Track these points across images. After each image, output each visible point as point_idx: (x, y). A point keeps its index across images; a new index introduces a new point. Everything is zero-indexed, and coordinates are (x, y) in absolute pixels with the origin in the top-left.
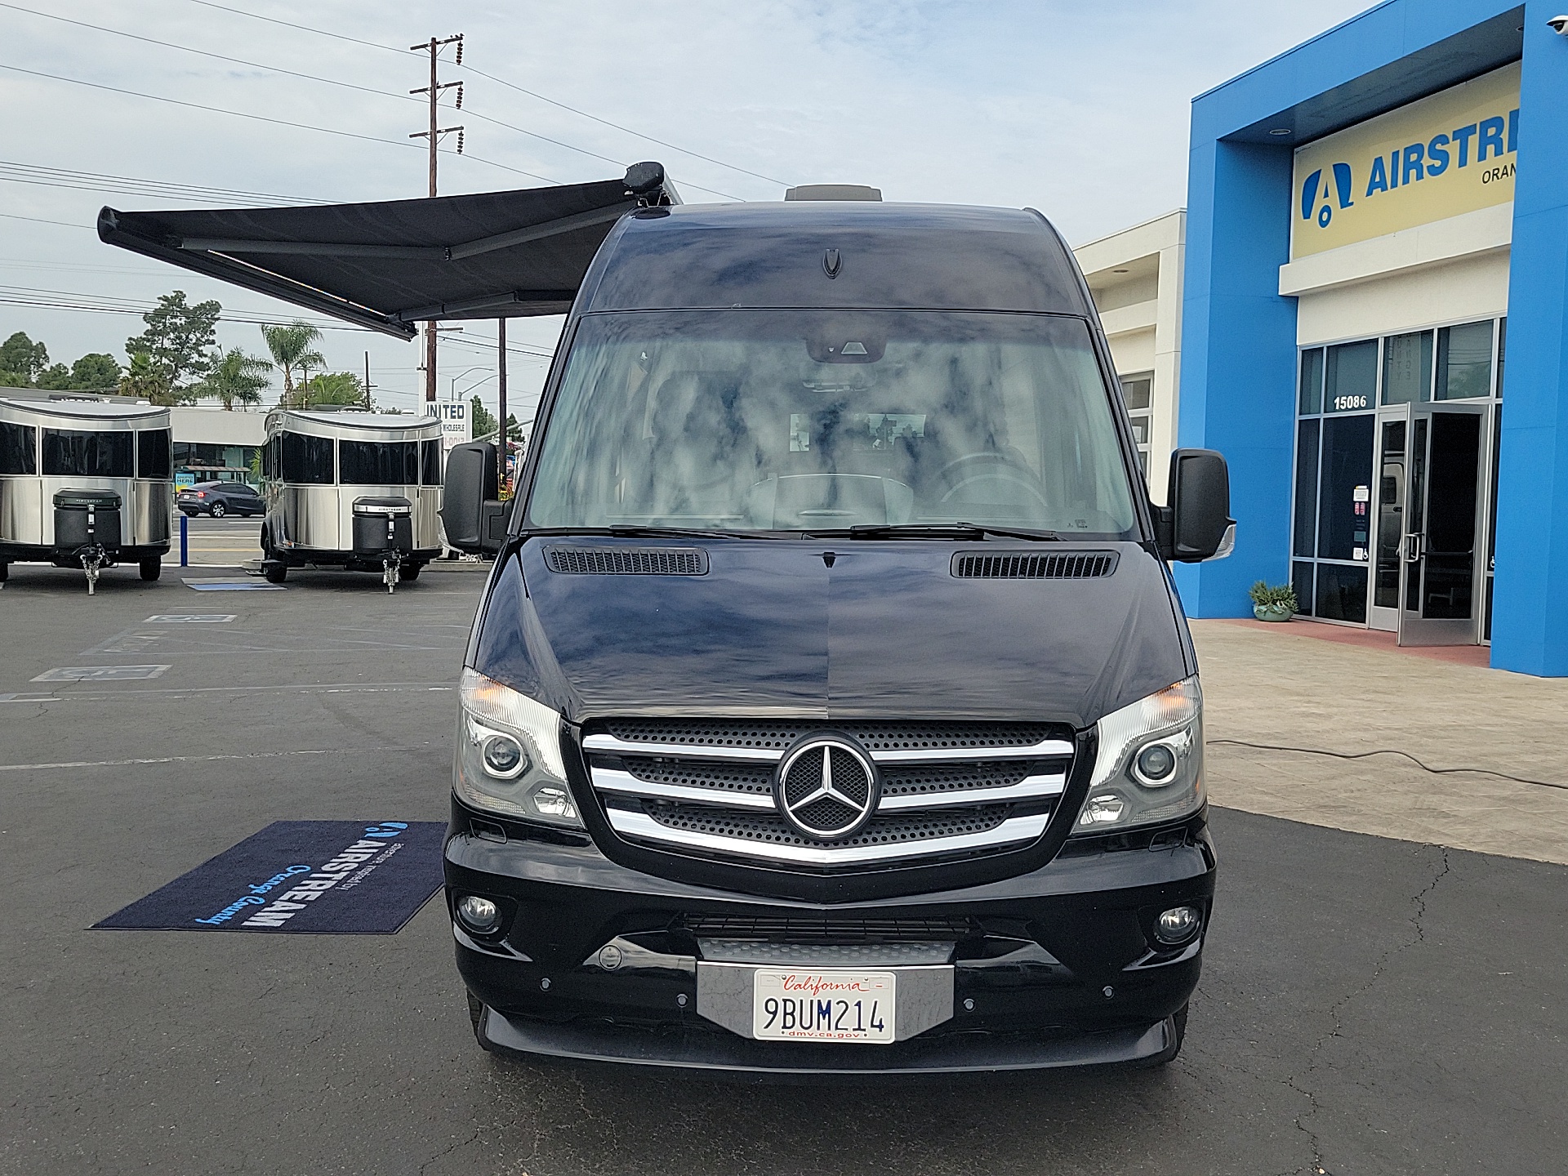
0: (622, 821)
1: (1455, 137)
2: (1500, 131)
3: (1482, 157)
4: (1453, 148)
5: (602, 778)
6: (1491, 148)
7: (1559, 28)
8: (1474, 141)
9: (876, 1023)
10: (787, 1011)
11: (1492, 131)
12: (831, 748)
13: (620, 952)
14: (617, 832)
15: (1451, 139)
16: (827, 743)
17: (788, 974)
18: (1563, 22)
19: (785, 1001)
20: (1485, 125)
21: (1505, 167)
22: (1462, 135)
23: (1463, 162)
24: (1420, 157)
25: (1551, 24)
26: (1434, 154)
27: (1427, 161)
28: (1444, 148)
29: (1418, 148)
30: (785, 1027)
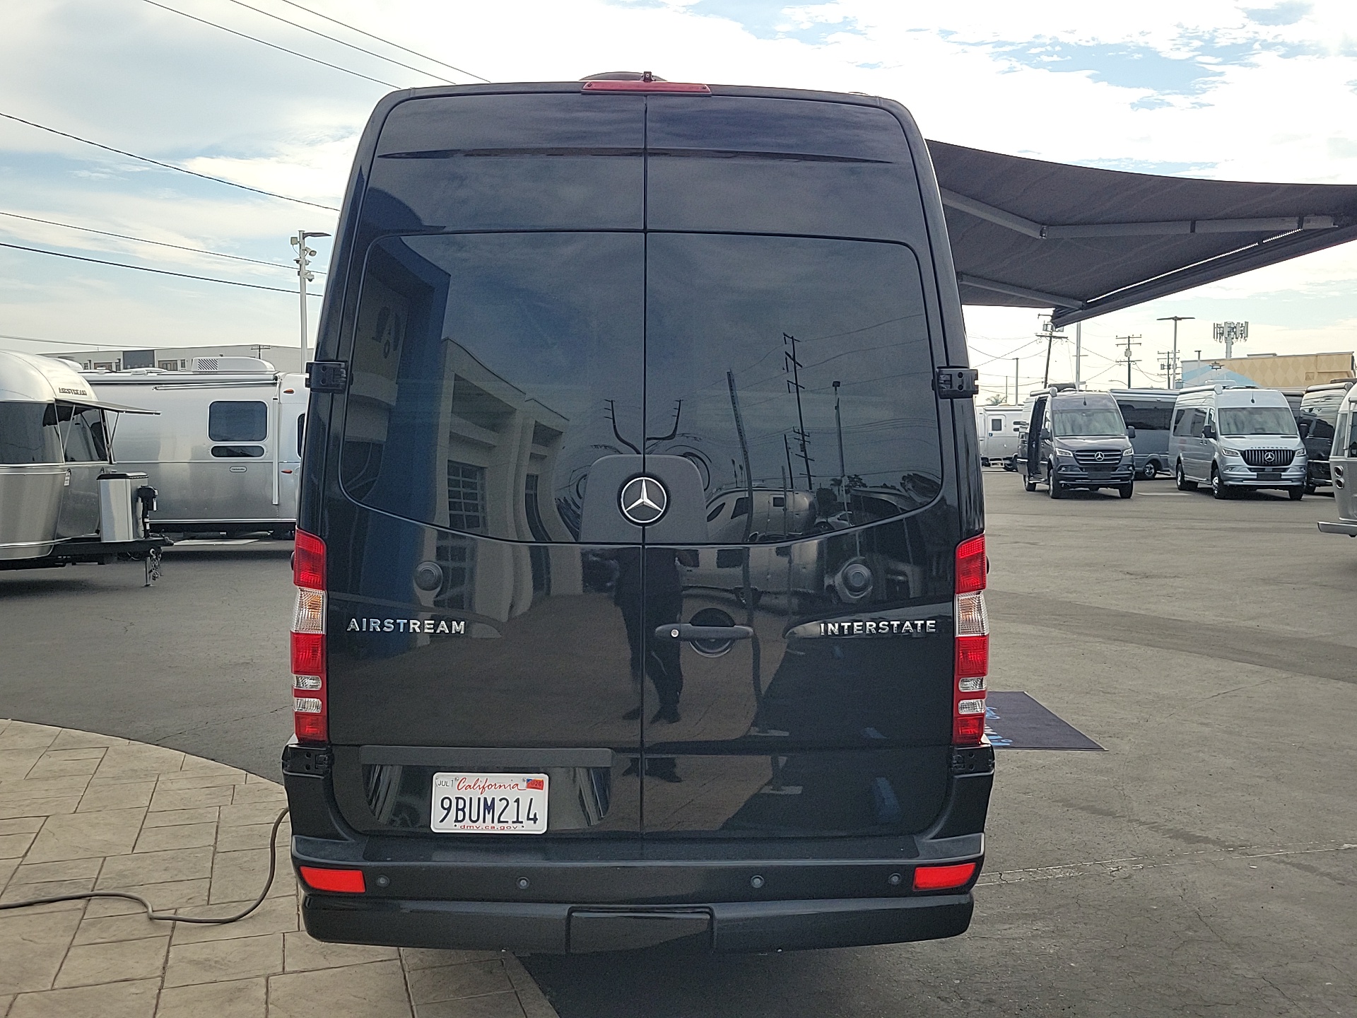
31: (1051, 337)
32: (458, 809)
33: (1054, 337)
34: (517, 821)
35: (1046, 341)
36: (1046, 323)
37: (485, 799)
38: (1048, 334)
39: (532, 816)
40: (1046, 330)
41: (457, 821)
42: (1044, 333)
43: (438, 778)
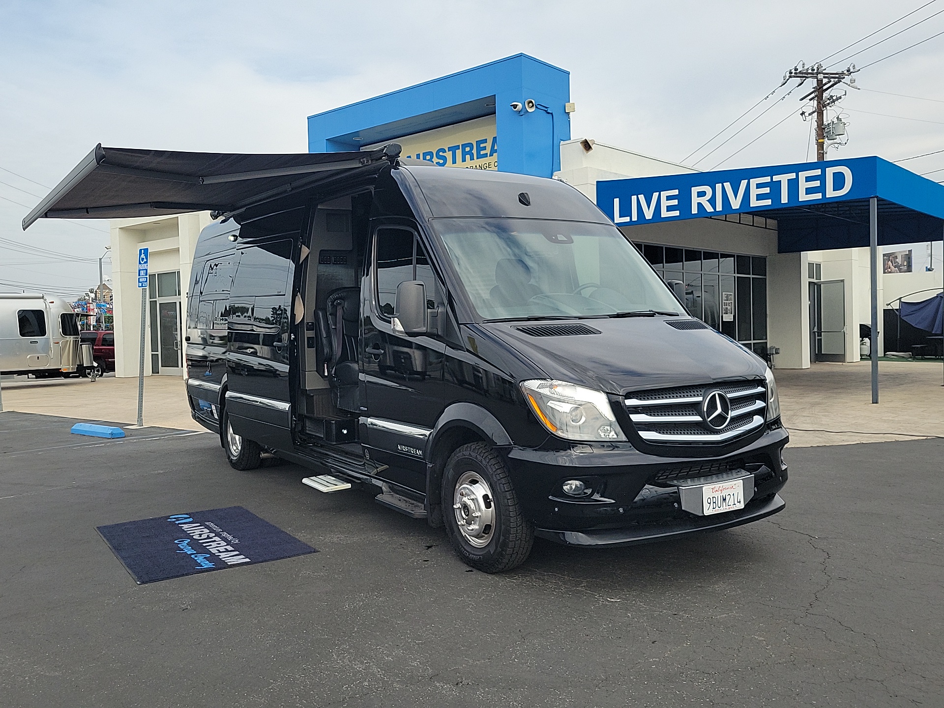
0: (645, 435)
1: (449, 150)
2: (472, 149)
3: (464, 160)
4: (449, 155)
5: (635, 418)
6: (468, 157)
7: (515, 108)
8: (459, 153)
9: (739, 501)
10: (713, 502)
11: (468, 149)
12: (719, 394)
13: (649, 491)
14: (645, 439)
15: (447, 151)
16: (716, 392)
17: (714, 486)
18: (517, 105)
19: (713, 497)
20: (464, 146)
21: (476, 166)
22: (453, 149)
23: (454, 162)
24: (432, 157)
25: (512, 106)
26: (438, 157)
27: (435, 160)
28: (444, 154)
29: (431, 153)
30: (714, 508)
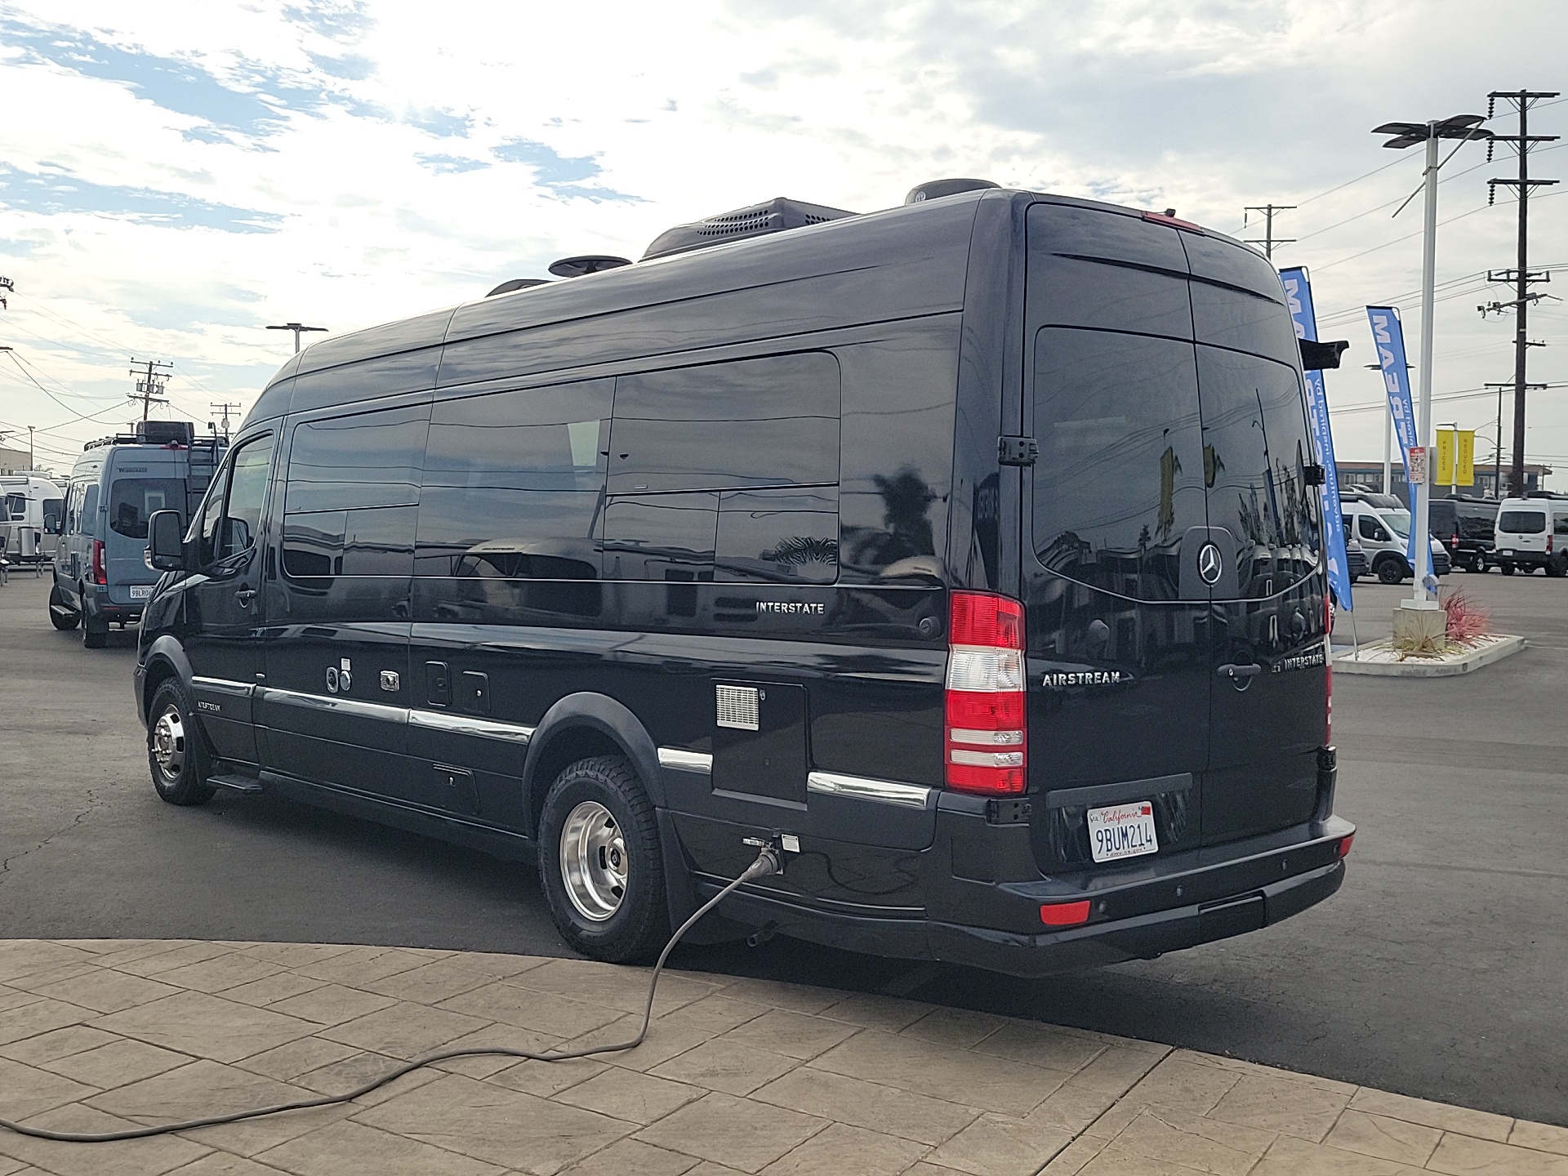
31: (147, 399)
32: (1107, 840)
33: (152, 399)
34: (1142, 844)
35: (141, 404)
36: (140, 382)
37: (1122, 828)
38: (144, 395)
39: (1148, 839)
40: (141, 390)
41: (1108, 850)
42: (138, 394)
43: (1092, 814)
